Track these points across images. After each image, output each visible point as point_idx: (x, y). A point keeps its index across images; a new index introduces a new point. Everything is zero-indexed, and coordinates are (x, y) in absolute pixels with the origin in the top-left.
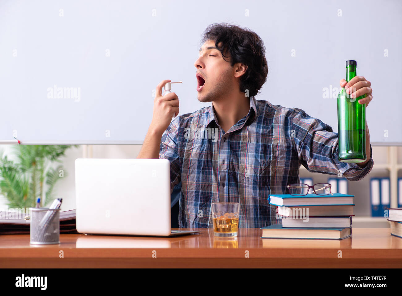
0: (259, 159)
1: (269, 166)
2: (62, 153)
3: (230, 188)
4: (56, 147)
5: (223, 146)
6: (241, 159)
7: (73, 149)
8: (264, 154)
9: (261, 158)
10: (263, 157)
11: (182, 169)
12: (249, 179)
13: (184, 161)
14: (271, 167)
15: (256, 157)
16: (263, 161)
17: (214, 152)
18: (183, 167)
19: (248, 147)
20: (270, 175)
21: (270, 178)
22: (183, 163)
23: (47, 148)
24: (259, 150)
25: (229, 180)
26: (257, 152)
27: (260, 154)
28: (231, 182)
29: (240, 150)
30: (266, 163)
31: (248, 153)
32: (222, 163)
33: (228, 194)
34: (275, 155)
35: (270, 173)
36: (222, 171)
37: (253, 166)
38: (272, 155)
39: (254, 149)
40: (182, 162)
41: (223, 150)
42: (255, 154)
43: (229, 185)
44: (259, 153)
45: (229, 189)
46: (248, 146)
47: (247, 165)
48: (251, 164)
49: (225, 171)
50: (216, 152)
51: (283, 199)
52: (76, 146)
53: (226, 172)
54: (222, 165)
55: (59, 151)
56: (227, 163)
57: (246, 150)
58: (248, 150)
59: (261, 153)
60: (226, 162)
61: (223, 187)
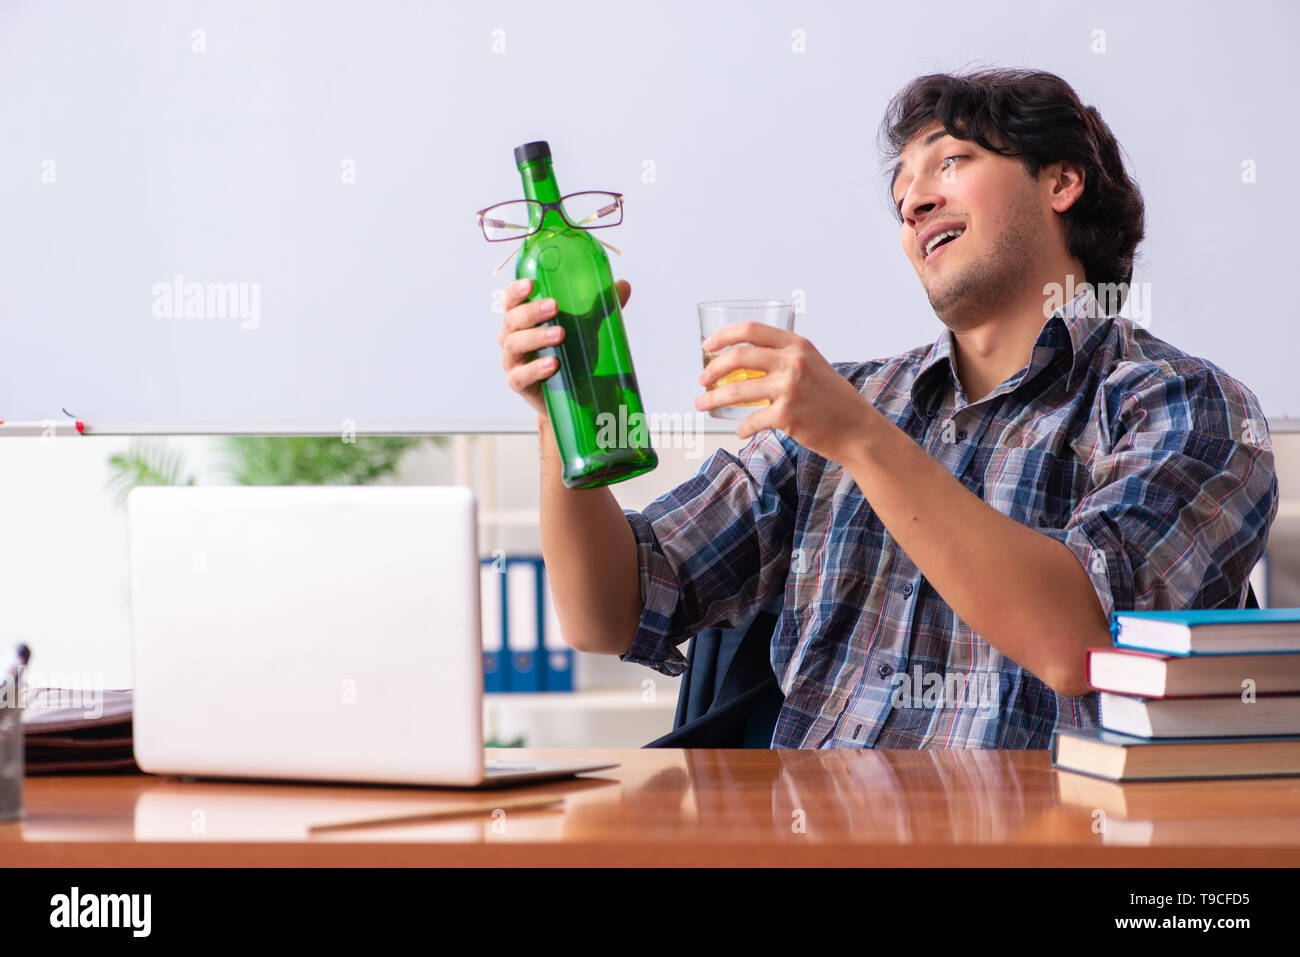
2: (388, 467)
4: (365, 446)
7: (430, 451)
9: (1036, 503)
10: (1042, 503)
11: (805, 534)
13: (816, 508)
15: (1018, 503)
16: (1040, 518)
18: (807, 527)
22: (811, 514)
23: (335, 451)
24: (1033, 476)
26: (1024, 482)
27: (1034, 491)
33: (911, 623)
40: (808, 511)
44: (1031, 487)
51: (1192, 626)
52: (440, 439)
55: (378, 460)
59: (1039, 487)
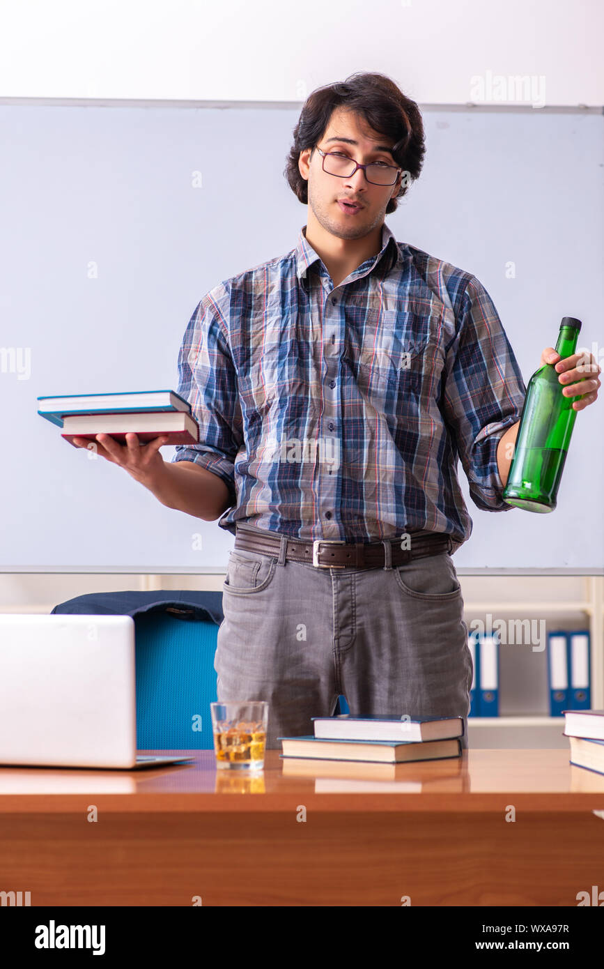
0: (403, 341)
1: (421, 353)
3: (345, 387)
5: (331, 313)
6: (367, 338)
8: (414, 330)
9: (407, 337)
10: (410, 336)
12: (381, 377)
14: (425, 357)
15: (396, 337)
16: (411, 343)
17: (311, 326)
19: (381, 318)
20: (423, 373)
21: (423, 379)
24: (403, 324)
25: (343, 374)
26: (399, 327)
28: (347, 377)
29: (365, 321)
30: (417, 348)
31: (381, 329)
32: (330, 341)
33: (340, 400)
34: (434, 336)
35: (424, 368)
36: (330, 356)
37: (390, 351)
38: (428, 335)
39: (394, 321)
41: (330, 319)
42: (394, 330)
43: (343, 383)
44: (403, 329)
45: (341, 389)
46: (381, 316)
47: (378, 349)
48: (387, 348)
49: (336, 357)
50: (317, 325)
53: (338, 359)
54: (329, 345)
56: (341, 342)
57: (378, 322)
58: (380, 323)
60: (337, 341)
61: (332, 388)
